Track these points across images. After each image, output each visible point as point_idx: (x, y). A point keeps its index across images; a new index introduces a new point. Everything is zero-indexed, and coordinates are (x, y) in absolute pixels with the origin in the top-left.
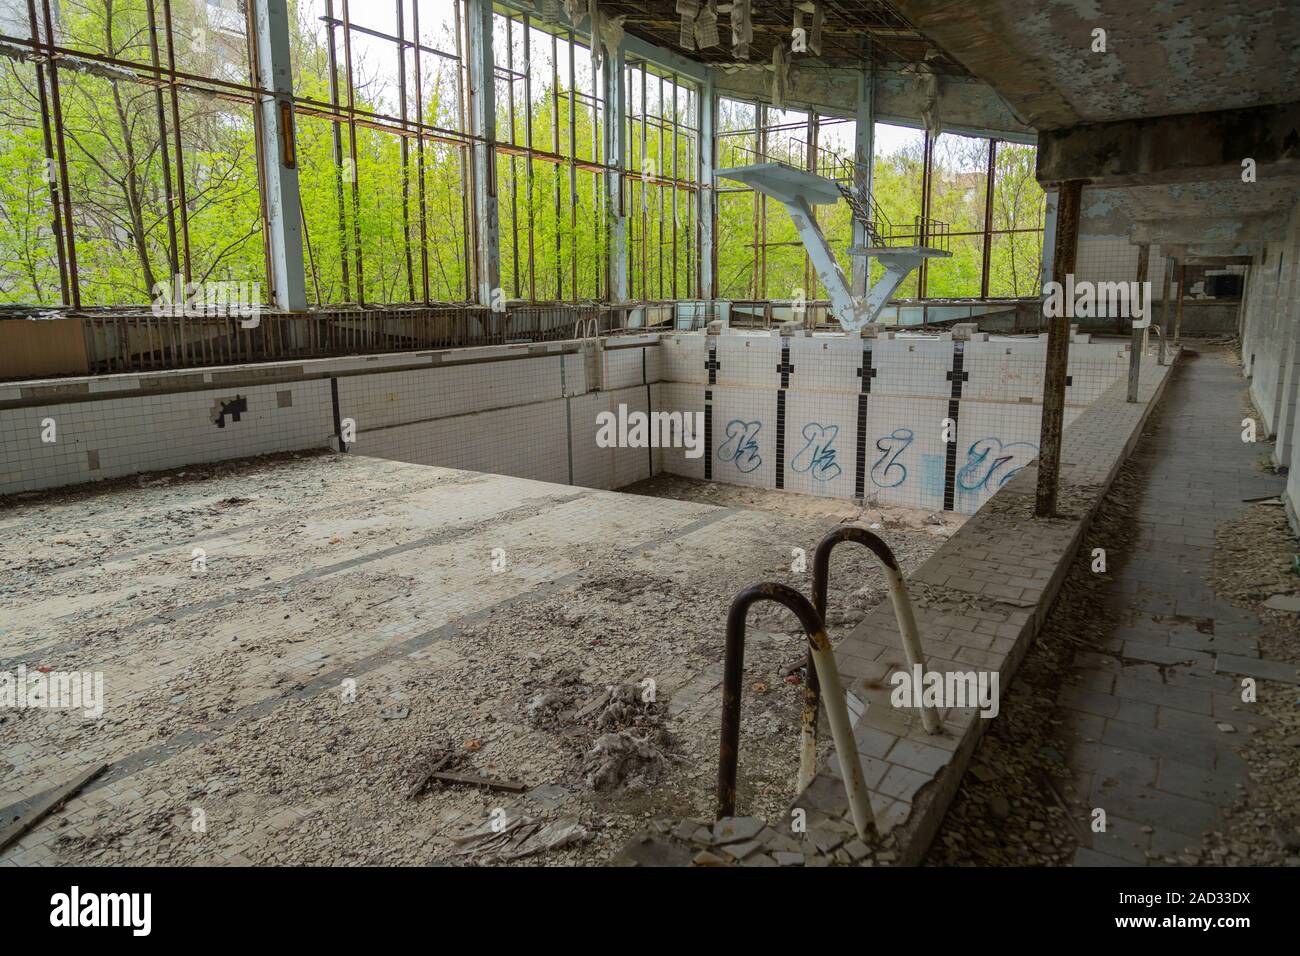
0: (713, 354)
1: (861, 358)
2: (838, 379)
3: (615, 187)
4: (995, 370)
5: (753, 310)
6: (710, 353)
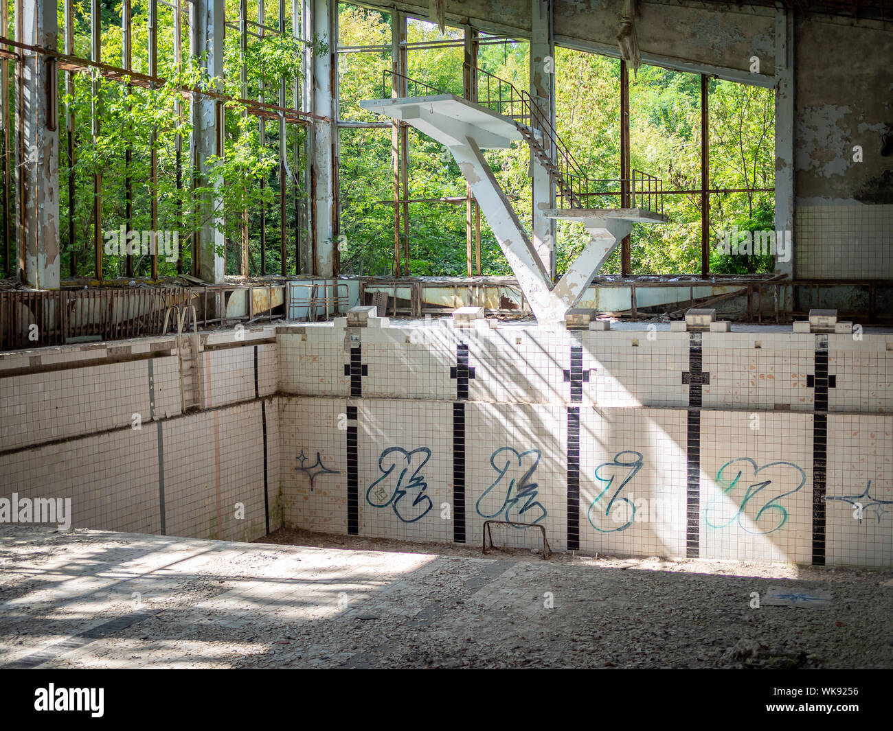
0: (356, 353)
1: (568, 357)
4: (743, 369)
5: (395, 291)
6: (352, 353)
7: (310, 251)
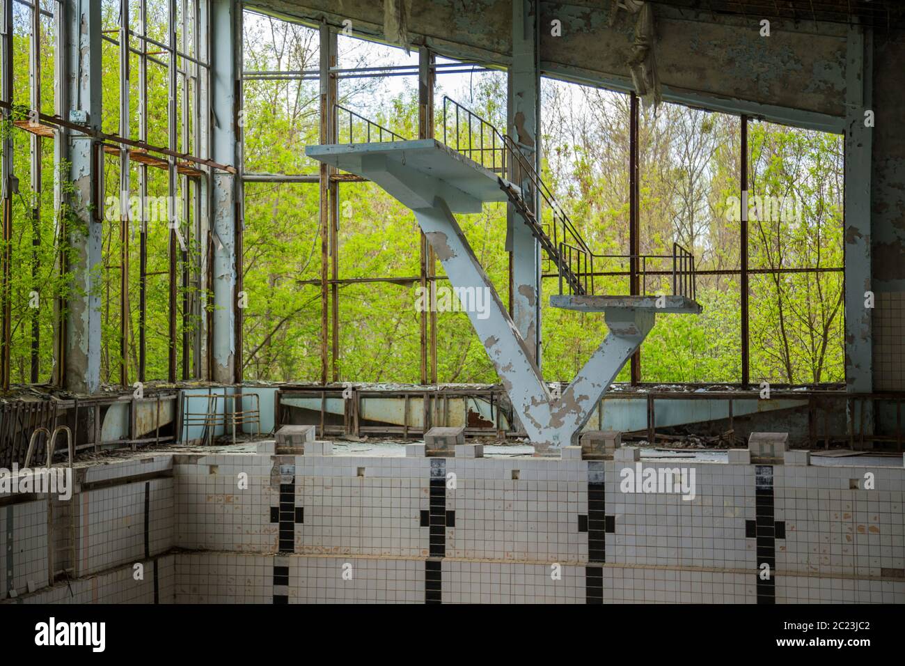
0: (287, 492)
1: (584, 497)
2: (542, 537)
3: (82, 164)
4: (833, 518)
5: (324, 404)
6: (282, 490)
7: (204, 348)
